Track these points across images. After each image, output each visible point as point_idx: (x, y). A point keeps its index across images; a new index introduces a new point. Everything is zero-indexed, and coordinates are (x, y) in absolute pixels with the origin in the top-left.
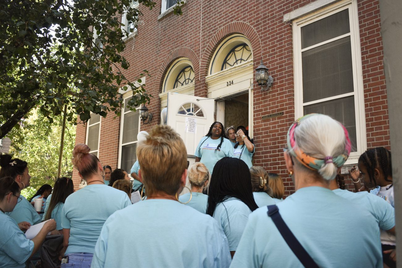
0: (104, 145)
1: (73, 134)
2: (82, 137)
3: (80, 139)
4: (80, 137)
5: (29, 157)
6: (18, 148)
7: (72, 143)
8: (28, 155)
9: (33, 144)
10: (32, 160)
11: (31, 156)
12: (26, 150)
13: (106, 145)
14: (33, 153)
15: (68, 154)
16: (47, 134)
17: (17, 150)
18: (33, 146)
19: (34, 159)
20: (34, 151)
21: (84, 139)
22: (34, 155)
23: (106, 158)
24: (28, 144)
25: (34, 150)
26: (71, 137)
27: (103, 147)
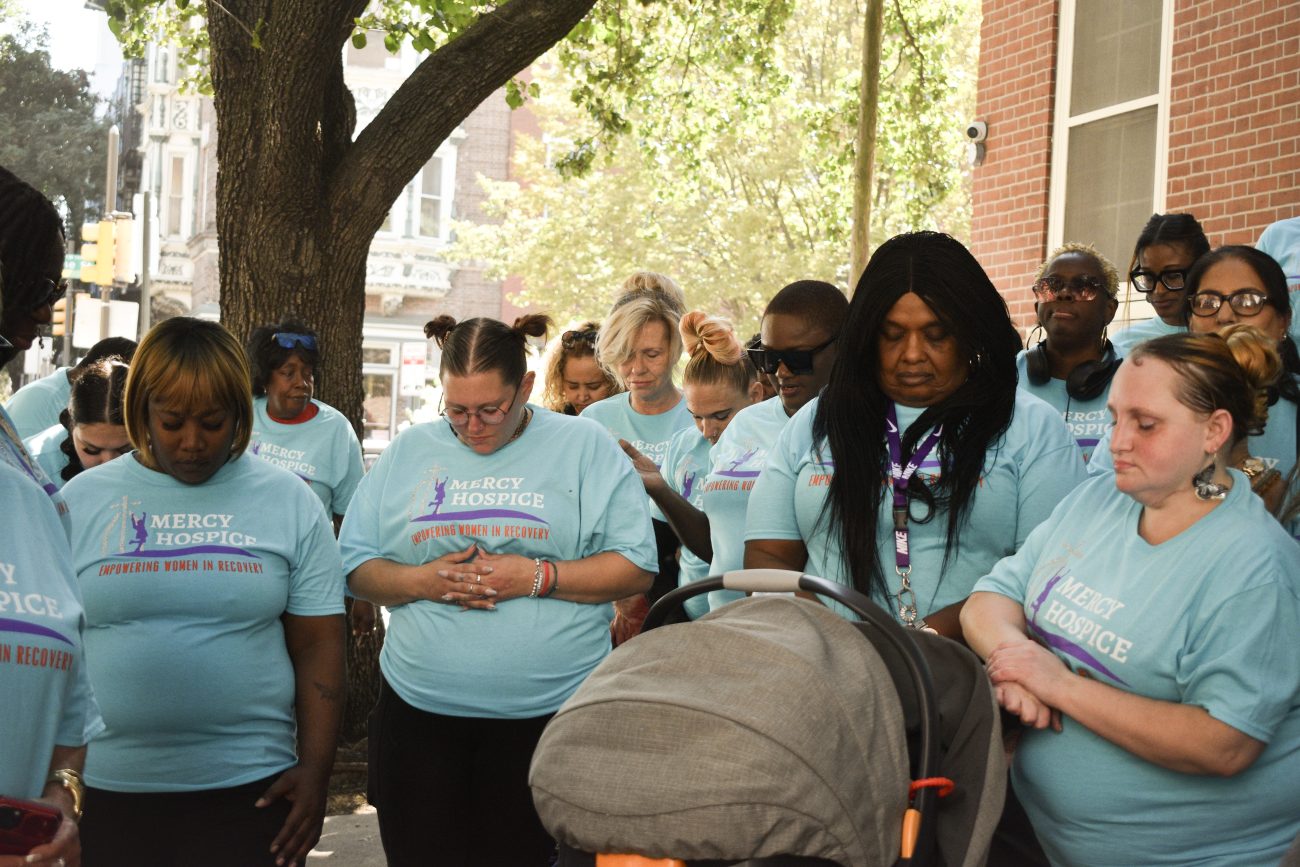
0: (1211, 55)
1: (924, 21)
2: (1030, 17)
3: (1014, 36)
4: (1015, 22)
5: (669, 175)
6: (615, 116)
7: (921, 80)
8: (663, 159)
9: (687, 95)
10: (687, 189)
11: (681, 166)
12: (648, 135)
13: (1225, 51)
14: (691, 151)
15: (892, 150)
16: (766, 29)
17: (611, 129)
18: (689, 105)
19: (695, 185)
20: (692, 137)
21: (1050, 29)
22: (698, 163)
23: (1233, 144)
24: (656, 96)
25: (694, 131)
26: (911, 42)
27: (1202, 73)
